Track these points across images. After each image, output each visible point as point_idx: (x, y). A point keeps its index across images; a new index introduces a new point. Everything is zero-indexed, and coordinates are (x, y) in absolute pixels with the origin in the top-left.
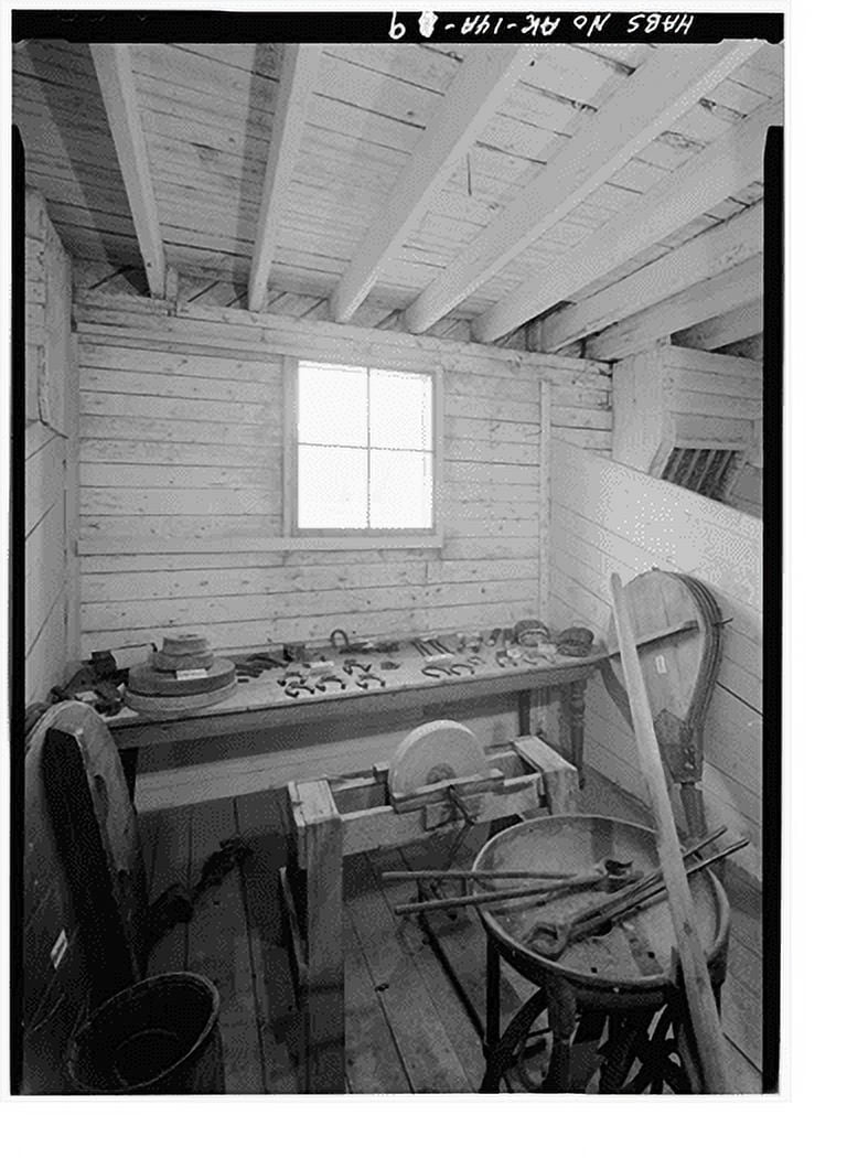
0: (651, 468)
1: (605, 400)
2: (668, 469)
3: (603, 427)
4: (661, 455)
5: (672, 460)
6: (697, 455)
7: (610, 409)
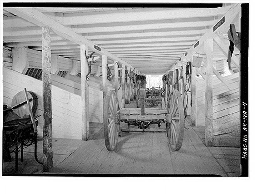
0: (23, 71)
1: (10, 56)
2: (27, 72)
3: (10, 62)
4: (26, 69)
5: (28, 70)
6: (34, 70)
7: (11, 58)
